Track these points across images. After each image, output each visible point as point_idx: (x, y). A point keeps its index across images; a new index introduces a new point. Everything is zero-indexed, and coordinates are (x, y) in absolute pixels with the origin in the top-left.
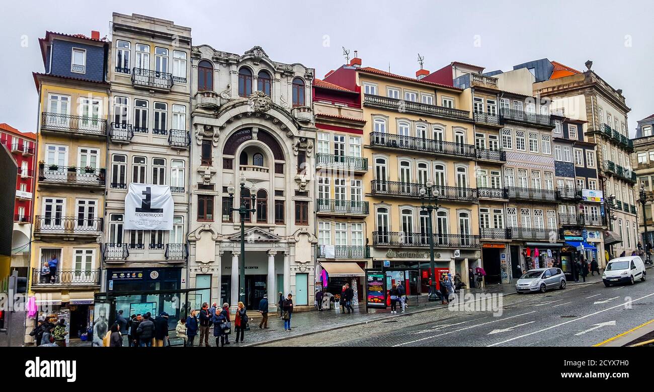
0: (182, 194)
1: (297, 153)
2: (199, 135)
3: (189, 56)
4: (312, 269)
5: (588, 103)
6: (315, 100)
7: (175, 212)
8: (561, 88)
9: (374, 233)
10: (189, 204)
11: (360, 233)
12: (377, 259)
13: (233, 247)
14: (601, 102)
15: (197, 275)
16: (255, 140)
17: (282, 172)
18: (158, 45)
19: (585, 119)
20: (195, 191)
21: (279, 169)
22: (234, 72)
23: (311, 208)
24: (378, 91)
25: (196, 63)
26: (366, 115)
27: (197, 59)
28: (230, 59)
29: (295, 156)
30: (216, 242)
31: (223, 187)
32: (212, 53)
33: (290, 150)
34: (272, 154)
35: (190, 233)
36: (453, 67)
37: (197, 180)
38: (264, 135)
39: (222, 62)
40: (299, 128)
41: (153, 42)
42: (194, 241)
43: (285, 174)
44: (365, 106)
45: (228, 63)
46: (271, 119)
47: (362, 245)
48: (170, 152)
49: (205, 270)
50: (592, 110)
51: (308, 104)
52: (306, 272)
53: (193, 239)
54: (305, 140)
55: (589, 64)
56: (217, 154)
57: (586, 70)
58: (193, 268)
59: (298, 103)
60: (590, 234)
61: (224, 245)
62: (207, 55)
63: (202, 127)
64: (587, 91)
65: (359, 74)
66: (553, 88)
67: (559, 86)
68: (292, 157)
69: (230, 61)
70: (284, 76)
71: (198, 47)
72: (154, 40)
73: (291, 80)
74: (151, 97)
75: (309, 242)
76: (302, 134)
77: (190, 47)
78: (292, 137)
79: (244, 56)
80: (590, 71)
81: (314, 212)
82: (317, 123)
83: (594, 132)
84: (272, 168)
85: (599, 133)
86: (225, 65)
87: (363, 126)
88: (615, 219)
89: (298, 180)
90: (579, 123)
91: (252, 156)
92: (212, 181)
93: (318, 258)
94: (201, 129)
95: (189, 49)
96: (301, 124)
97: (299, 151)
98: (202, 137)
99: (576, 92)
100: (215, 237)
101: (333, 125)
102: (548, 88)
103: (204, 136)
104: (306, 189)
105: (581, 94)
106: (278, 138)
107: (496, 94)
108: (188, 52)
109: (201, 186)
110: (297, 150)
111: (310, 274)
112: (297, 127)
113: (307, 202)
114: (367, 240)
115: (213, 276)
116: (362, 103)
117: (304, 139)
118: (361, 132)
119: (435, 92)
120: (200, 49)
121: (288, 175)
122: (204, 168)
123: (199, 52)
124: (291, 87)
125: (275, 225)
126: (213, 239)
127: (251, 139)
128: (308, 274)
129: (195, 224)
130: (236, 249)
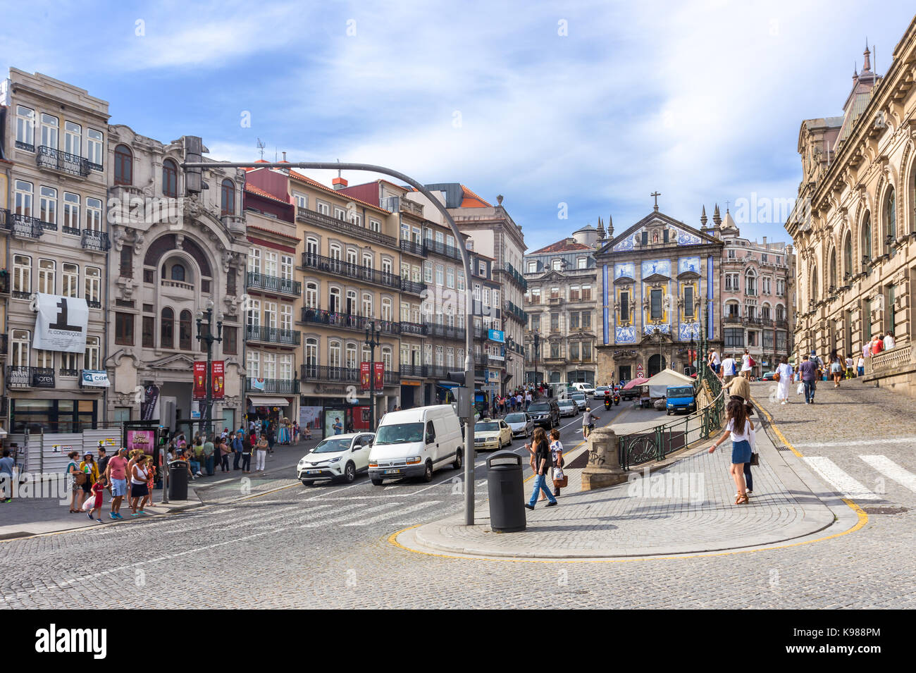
0: (98, 309)
1: (227, 270)
2: (120, 239)
3: (106, 138)
4: (239, 405)
5: (496, 239)
6: (246, 207)
7: (88, 331)
8: (472, 219)
9: (303, 366)
10: (106, 323)
11: (288, 365)
12: (305, 395)
13: (155, 376)
14: (508, 240)
15: (116, 407)
16: (180, 251)
17: (208, 291)
18: (69, 119)
19: (493, 258)
20: (114, 308)
21: (206, 287)
22: (159, 165)
23: (240, 335)
24: (307, 204)
25: (112, 147)
26: (298, 231)
27: (114, 142)
28: (154, 148)
29: (225, 272)
30: (138, 369)
31: (144, 304)
32: (132, 137)
33: (219, 266)
34: (199, 268)
35: (107, 358)
36: (380, 185)
37: (115, 294)
38: (190, 245)
39: (143, 149)
40: (232, 241)
41: (62, 114)
42: (114, 368)
43: (212, 293)
44: (299, 220)
45: (151, 152)
46: (202, 227)
47: (290, 379)
48: (83, 257)
49: (125, 403)
50: (499, 247)
51: (238, 213)
52: (234, 407)
53: (113, 365)
54: (237, 255)
55: (500, 198)
56: (138, 264)
57: (497, 204)
58: (111, 400)
59: (228, 209)
60: (491, 374)
61: (144, 373)
62: (126, 139)
63: (123, 229)
64: (496, 226)
65: (291, 182)
66: (464, 218)
67: (470, 217)
68: (221, 274)
69: (156, 151)
70: (213, 175)
71: (116, 127)
72: (64, 112)
73: (220, 181)
74: (60, 185)
75: (238, 373)
76: (235, 248)
77: (107, 126)
78: (223, 250)
79: (171, 146)
80: (500, 207)
81: (243, 340)
82: (249, 235)
83: (499, 270)
84: (198, 285)
85: (503, 271)
86: (146, 154)
87: (296, 244)
88: (511, 360)
89: (226, 302)
90: (488, 261)
91: (178, 271)
92: (133, 297)
93: (246, 392)
94: (122, 232)
95: (106, 128)
96: (234, 236)
97: (230, 268)
98: (123, 241)
99: (485, 226)
100: (137, 364)
101: (265, 239)
102: (459, 217)
103: (125, 241)
104: (236, 313)
105: (491, 229)
106: (206, 250)
107: (422, 222)
108: (105, 131)
109: (119, 302)
110: (228, 266)
111: (237, 410)
112: (229, 240)
113: (236, 328)
114: (296, 373)
115: (134, 409)
116: (296, 217)
117: (235, 255)
118: (293, 251)
119: (364, 212)
120: (118, 130)
121: (215, 295)
122: (122, 280)
123: (117, 133)
124: (220, 189)
125: (201, 353)
126: (134, 367)
127: (175, 248)
128: (234, 410)
129: (113, 348)
130: (158, 379)
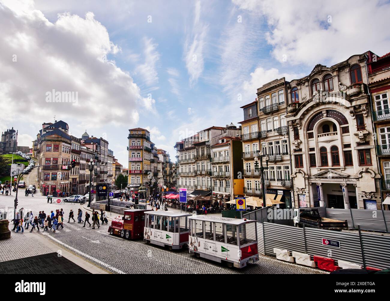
0: (287, 156)
4: (378, 197)
10: (291, 160)
15: (298, 194)
16: (325, 118)
17: (348, 132)
20: (293, 154)
21: (346, 130)
22: (307, 86)
23: (373, 153)
27: (289, 89)
29: (353, 119)
31: (308, 149)
33: (350, 117)
37: (293, 148)
39: (301, 83)
40: (351, 101)
49: (301, 193)
51: (365, 79)
52: (373, 199)
54: (358, 106)
56: (302, 132)
61: (311, 179)
62: (294, 85)
63: (291, 122)
70: (341, 70)
72: (271, 92)
73: (347, 70)
74: (272, 116)
75: (372, 178)
76: (355, 103)
78: (348, 108)
81: (377, 156)
84: (339, 131)
89: (357, 135)
91: (326, 128)
92: (300, 147)
97: (356, 115)
108: (284, 88)
109: (295, 151)
111: (377, 201)
113: (369, 149)
120: (291, 83)
126: (303, 177)
129: (295, 170)
130: (318, 182)
